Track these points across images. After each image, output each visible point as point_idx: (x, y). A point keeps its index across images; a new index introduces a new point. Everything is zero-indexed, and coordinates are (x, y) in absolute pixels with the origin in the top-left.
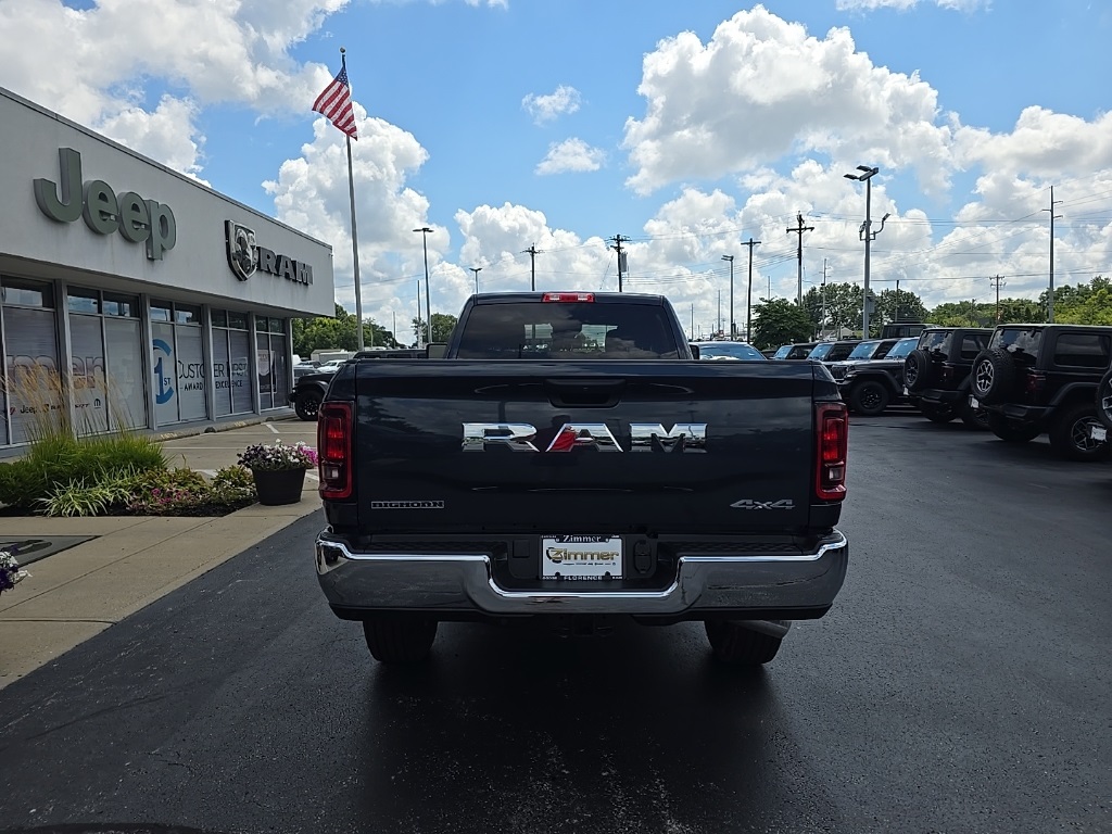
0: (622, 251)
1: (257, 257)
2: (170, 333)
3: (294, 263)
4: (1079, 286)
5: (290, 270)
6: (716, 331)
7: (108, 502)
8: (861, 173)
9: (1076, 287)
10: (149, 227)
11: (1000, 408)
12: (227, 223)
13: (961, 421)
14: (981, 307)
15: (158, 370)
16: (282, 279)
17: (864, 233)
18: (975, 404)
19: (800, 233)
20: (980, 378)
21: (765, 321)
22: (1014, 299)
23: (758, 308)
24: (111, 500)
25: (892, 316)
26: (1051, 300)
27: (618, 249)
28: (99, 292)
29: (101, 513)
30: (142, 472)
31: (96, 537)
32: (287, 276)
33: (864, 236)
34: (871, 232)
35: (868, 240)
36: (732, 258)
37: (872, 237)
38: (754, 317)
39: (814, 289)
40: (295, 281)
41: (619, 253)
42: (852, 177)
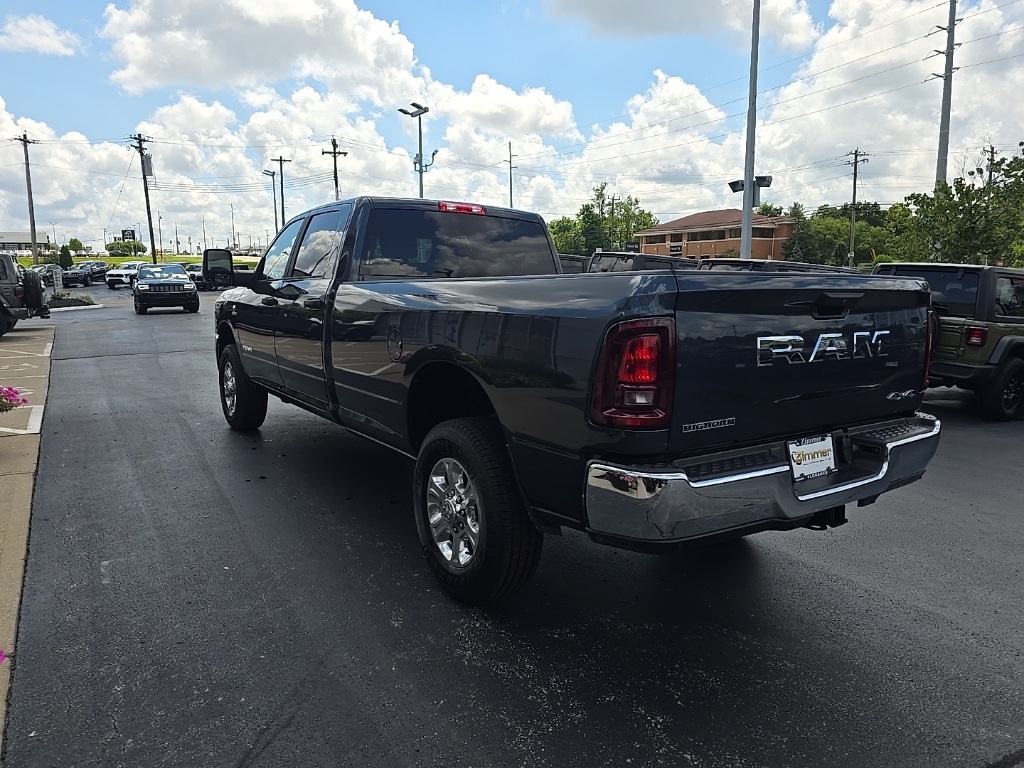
0: (145, 152)
8: (414, 110)
17: (418, 165)
19: (335, 157)
27: (141, 149)
33: (418, 168)
34: (423, 164)
35: (421, 172)
37: (424, 169)
41: (142, 155)
42: (405, 112)
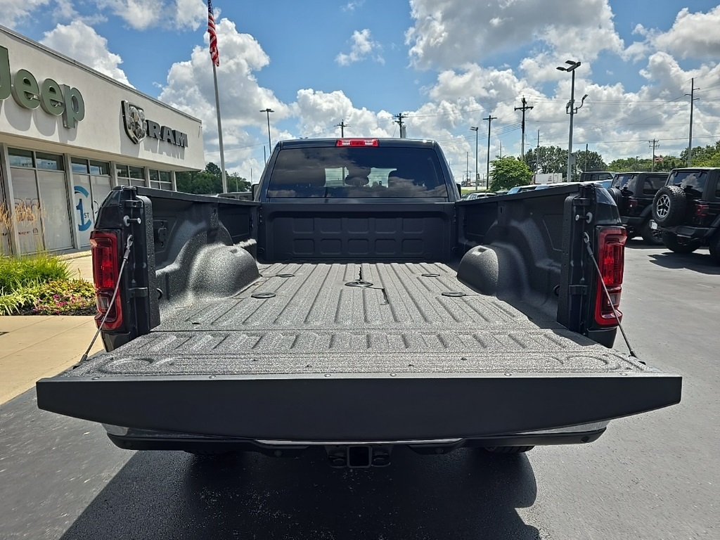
0: (403, 124)
1: (146, 128)
2: (87, 182)
3: (174, 132)
4: (708, 147)
5: (171, 137)
6: (465, 179)
7: (20, 304)
8: (569, 66)
9: (705, 147)
10: (63, 105)
11: (673, 230)
12: (123, 102)
13: (641, 238)
14: (642, 161)
15: (80, 207)
16: (166, 143)
17: (569, 109)
18: (654, 226)
19: (524, 111)
20: (660, 208)
21: (500, 172)
22: (664, 156)
23: (495, 163)
24: (23, 303)
25: (582, 168)
26: (690, 156)
27: (400, 123)
28: (32, 152)
29: (15, 313)
30: (47, 282)
31: (5, 333)
32: (169, 141)
33: (569, 111)
34: (574, 108)
35: (572, 113)
36: (477, 128)
37: (575, 111)
38: (492, 168)
39: (531, 151)
40: (175, 144)
41: (401, 126)
42: (562, 69)
